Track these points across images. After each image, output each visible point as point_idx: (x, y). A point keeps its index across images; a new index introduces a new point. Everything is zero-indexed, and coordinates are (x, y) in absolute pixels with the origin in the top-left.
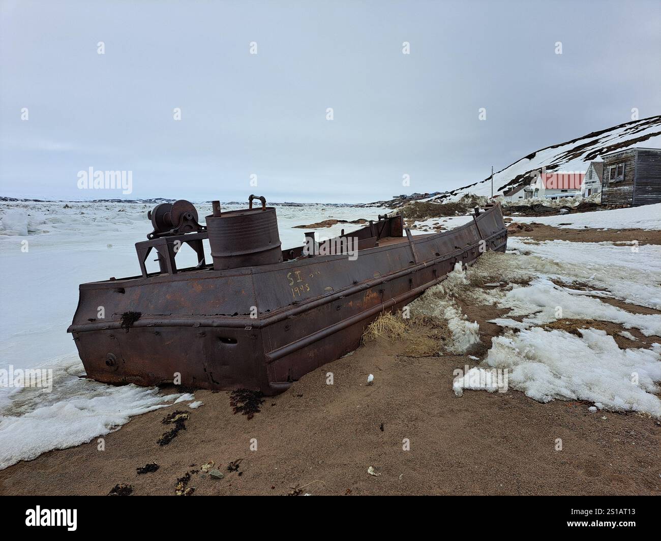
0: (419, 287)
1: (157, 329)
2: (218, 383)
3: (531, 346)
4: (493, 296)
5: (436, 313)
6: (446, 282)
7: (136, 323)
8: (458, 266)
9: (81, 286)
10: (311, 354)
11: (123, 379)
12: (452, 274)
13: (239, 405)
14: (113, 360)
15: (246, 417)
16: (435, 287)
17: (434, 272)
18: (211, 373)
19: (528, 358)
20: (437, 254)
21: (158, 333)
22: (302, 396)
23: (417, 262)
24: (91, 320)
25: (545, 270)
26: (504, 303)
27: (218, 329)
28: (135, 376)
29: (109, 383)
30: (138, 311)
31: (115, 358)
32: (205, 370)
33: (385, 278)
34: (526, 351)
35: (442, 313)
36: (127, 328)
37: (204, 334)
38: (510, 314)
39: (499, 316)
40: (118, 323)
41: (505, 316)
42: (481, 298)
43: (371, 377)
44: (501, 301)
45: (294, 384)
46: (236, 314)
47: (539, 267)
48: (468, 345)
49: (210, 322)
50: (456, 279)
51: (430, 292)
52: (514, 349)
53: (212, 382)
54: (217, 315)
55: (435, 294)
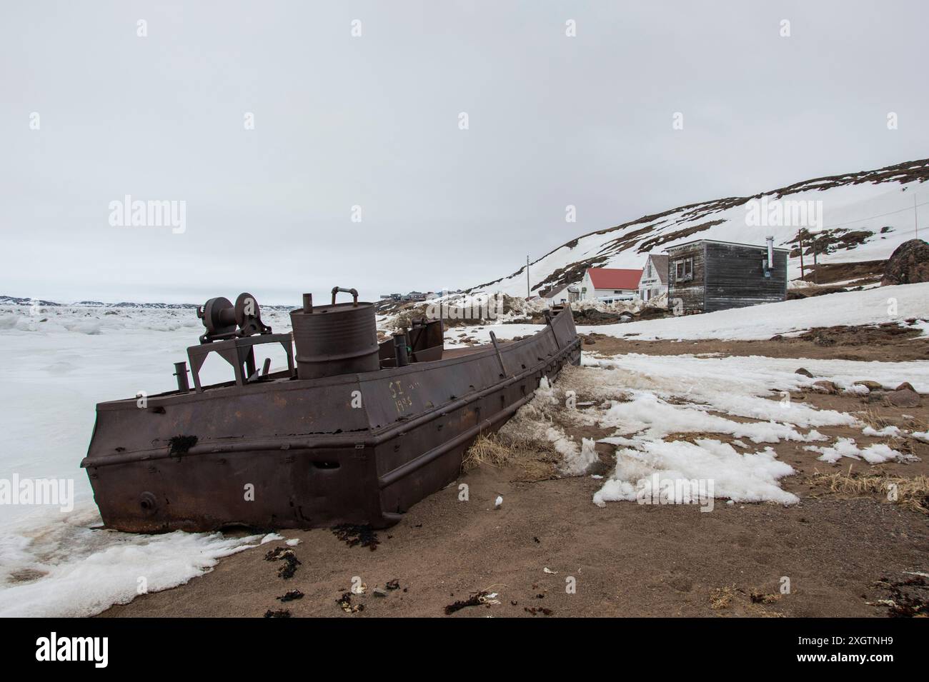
0: (511, 406)
1: (221, 456)
2: (308, 520)
3: (659, 456)
4: (592, 415)
5: (537, 435)
6: (534, 401)
7: (192, 450)
8: (544, 382)
9: (98, 405)
10: (417, 482)
11: (164, 526)
12: (539, 392)
13: (351, 539)
14: (151, 501)
15: (367, 549)
16: (525, 407)
17: (523, 388)
18: (300, 507)
19: (659, 468)
20: (524, 367)
21: (224, 461)
22: (421, 526)
23: (507, 375)
24: (119, 450)
25: (637, 386)
26: (606, 422)
27: (314, 451)
28: (184, 520)
29: (141, 533)
30: (194, 434)
31: (155, 498)
32: (292, 504)
33: (480, 393)
34: (654, 461)
35: (544, 435)
36: (179, 456)
37: (293, 458)
38: (617, 433)
39: (605, 436)
40: (165, 450)
41: (612, 435)
42: (579, 419)
43: (499, 500)
44: (603, 420)
45: (405, 516)
46: (339, 431)
47: (630, 383)
48: (587, 465)
49: (304, 442)
50: (544, 397)
51: (523, 411)
52: (642, 461)
53: (300, 519)
54: (312, 433)
55: (528, 415)
